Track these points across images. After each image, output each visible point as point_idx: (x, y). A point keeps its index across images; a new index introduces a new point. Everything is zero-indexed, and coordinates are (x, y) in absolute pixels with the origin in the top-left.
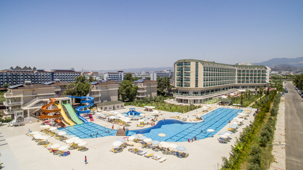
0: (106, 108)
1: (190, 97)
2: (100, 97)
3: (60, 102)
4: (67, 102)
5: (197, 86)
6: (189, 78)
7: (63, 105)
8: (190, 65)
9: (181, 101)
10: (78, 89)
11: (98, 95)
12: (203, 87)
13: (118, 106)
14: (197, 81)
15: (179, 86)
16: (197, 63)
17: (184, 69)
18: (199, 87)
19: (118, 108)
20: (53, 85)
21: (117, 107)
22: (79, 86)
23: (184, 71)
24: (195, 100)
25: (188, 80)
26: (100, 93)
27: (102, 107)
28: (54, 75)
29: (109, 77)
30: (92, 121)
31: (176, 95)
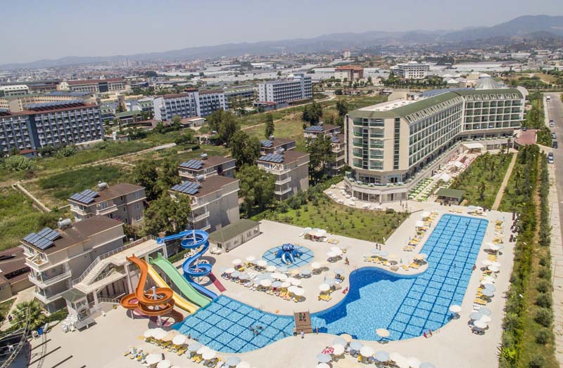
0: (229, 243)
1: (383, 191)
2: (208, 218)
4: (160, 254)
5: (396, 167)
6: (381, 152)
7: (154, 264)
8: (383, 125)
9: (365, 197)
11: (204, 215)
12: (407, 168)
13: (250, 233)
14: (396, 158)
15: (360, 166)
16: (397, 120)
17: (369, 133)
18: (400, 169)
20: (98, 202)
21: (248, 236)
23: (370, 138)
24: (392, 195)
25: (379, 154)
27: (220, 243)
28: (36, 122)
29: (168, 108)
30: (224, 293)
31: (353, 183)
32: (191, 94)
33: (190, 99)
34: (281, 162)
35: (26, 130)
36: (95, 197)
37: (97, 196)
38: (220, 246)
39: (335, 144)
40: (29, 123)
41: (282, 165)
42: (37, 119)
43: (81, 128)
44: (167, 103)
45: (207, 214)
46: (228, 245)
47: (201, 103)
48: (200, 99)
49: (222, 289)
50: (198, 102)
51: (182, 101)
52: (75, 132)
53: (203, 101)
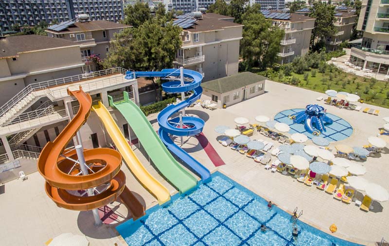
0: (228, 97)
2: (202, 63)
3: (105, 96)
4: (126, 93)
7: (114, 108)
10: (146, 44)
11: (196, 58)
13: (254, 88)
15: (385, 30)
20: (72, 33)
21: (251, 92)
22: (149, 37)
26: (201, 53)
27: (216, 94)
28: (73, 3)
30: (221, 169)
31: (368, 53)
34: (288, 19)
35: (66, 9)
36: (70, 27)
37: (73, 26)
38: (215, 99)
39: (337, 17)
40: (68, 3)
41: (290, 22)
43: (107, 12)
45: (202, 58)
46: (226, 99)
47: (199, 4)
49: (218, 162)
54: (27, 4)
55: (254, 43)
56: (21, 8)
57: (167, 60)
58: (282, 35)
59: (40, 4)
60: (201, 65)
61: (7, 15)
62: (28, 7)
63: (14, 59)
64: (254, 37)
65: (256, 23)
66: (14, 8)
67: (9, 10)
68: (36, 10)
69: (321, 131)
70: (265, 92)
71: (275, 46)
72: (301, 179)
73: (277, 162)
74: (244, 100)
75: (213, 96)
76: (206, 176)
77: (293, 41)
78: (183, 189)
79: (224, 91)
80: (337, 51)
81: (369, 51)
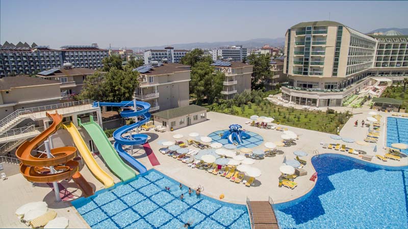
0: (175, 122)
1: (321, 95)
2: (158, 98)
3: (75, 118)
4: (91, 117)
5: (335, 74)
6: (320, 59)
7: (82, 127)
8: (326, 32)
9: (303, 101)
10: (111, 84)
11: (152, 95)
12: (345, 76)
13: (197, 116)
14: (336, 65)
15: (300, 73)
16: (340, 28)
17: (312, 41)
18: (339, 76)
19: (196, 121)
20: (57, 76)
21: (194, 119)
22: (114, 79)
23: (312, 45)
24: (329, 100)
25: (319, 61)
26: (156, 91)
27: (165, 120)
28: (66, 56)
29: (153, 57)
30: (156, 167)
31: (291, 90)
32: (169, 50)
33: (168, 53)
34: (230, 66)
35: (59, 60)
36: (56, 72)
37: (58, 72)
38: (165, 124)
39: (272, 65)
40: (61, 56)
41: (230, 68)
42: (67, 54)
43: (95, 63)
44: (153, 54)
45: (157, 95)
46: (173, 124)
47: (174, 57)
48: (174, 54)
49: (155, 162)
50: (173, 55)
51: (163, 54)
52: (91, 66)
53: (176, 55)
54: (24, 57)
55: (199, 83)
56: (19, 59)
57: (127, 95)
58: (223, 78)
59: (37, 56)
60: (157, 100)
61: (5, 65)
62: (25, 59)
63: (7, 92)
64: (199, 79)
65: (201, 69)
66: (12, 59)
67: (7, 61)
68: (32, 61)
69: (239, 143)
70: (208, 120)
71: (217, 85)
72: (211, 170)
73: (197, 162)
74: (188, 125)
75: (163, 122)
76: (143, 171)
77: (235, 82)
78: (125, 179)
79: (171, 118)
80: (275, 90)
81: (292, 88)
